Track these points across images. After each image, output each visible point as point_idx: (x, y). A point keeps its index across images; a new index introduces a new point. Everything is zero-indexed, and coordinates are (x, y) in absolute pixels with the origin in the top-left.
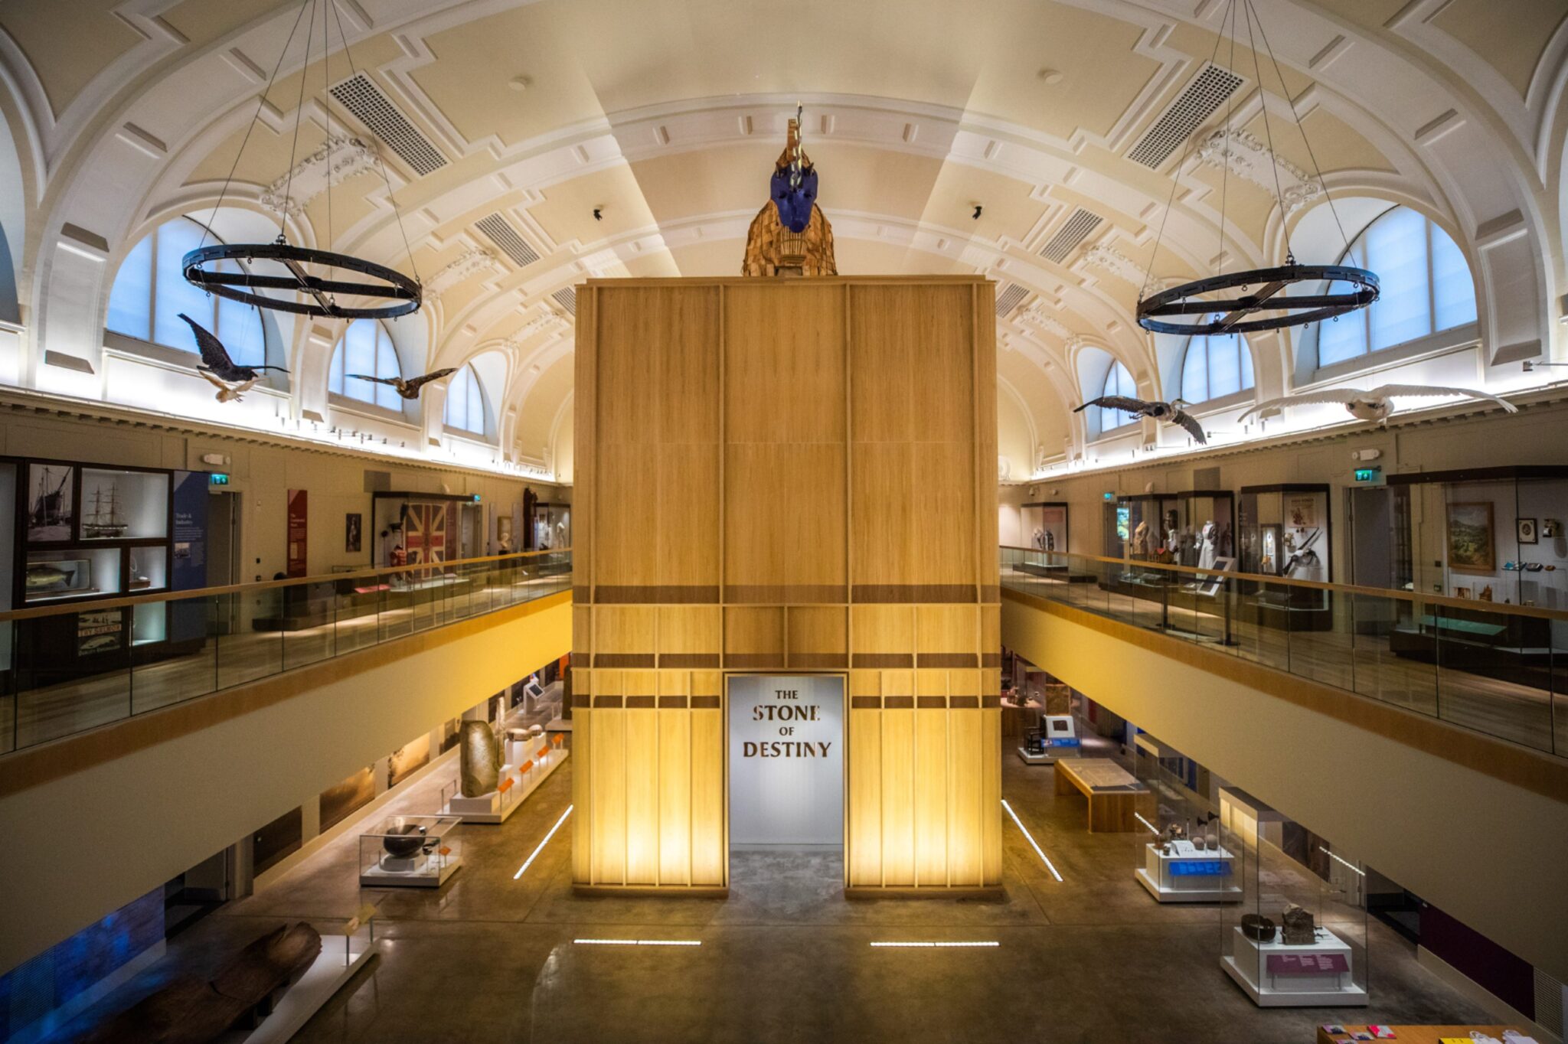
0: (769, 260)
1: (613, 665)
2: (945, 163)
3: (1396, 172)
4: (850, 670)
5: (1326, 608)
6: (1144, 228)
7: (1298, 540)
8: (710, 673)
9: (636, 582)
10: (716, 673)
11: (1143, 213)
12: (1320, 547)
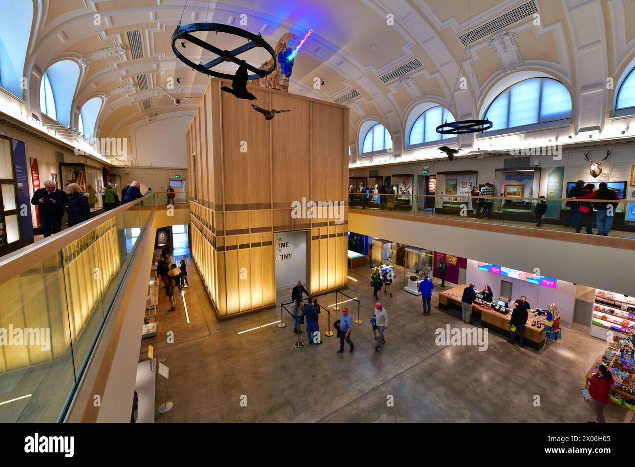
0: (270, 85)
1: (233, 234)
2: (322, 64)
3: (446, 99)
4: (312, 228)
5: (411, 205)
6: (372, 99)
7: (404, 189)
8: (268, 234)
9: (241, 202)
10: (270, 233)
11: (374, 95)
12: (410, 190)
